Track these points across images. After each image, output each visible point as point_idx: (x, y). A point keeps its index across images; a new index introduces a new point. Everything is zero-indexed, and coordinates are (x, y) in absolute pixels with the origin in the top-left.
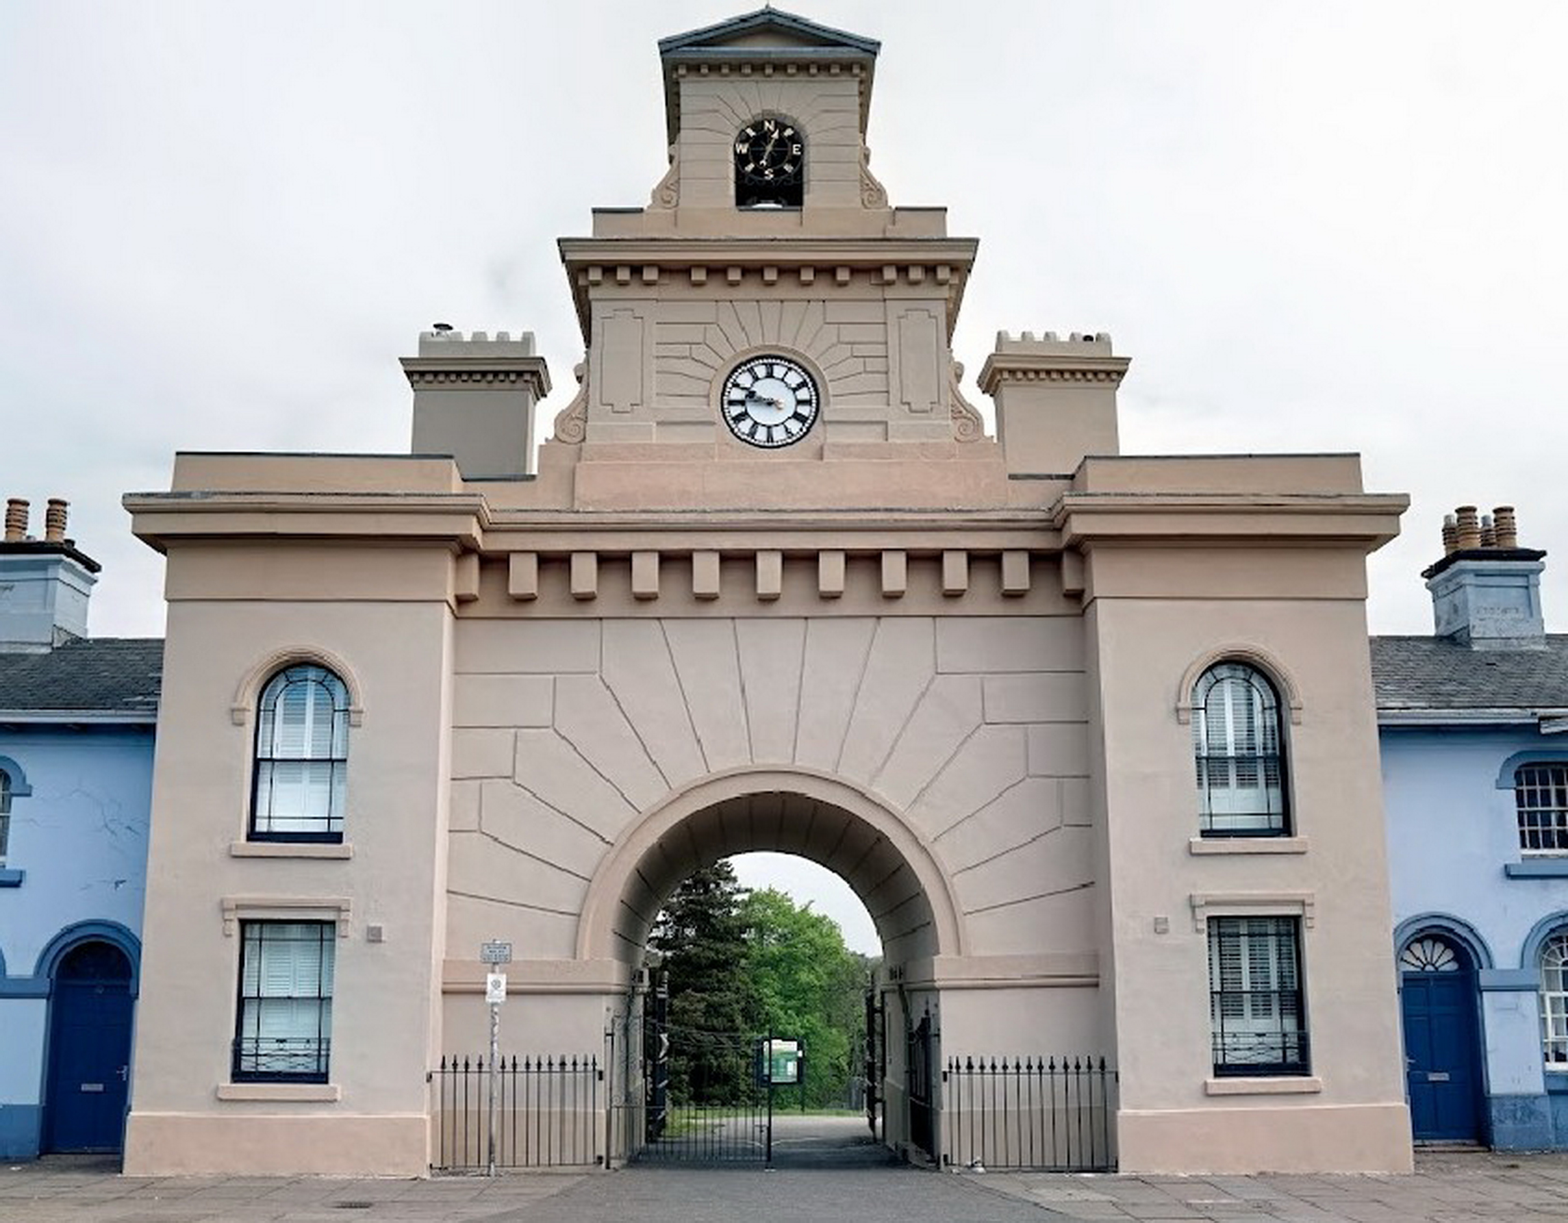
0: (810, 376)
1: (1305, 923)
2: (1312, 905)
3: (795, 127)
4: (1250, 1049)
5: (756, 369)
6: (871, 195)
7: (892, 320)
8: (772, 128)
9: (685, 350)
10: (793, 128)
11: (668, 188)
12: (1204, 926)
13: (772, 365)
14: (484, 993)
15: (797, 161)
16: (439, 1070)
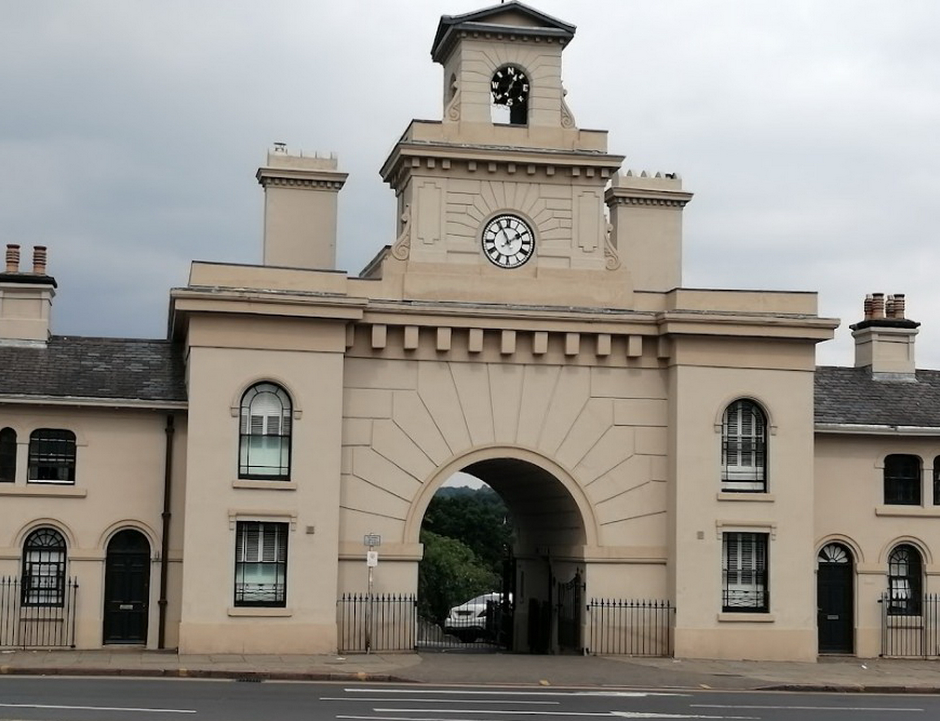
0: (530, 228)
1: (771, 537)
2: (775, 528)
3: (525, 73)
4: (740, 599)
5: (501, 222)
6: (567, 120)
7: (575, 197)
8: (512, 73)
9: (462, 209)
10: (524, 74)
11: (454, 108)
12: (721, 537)
13: (510, 220)
14: (365, 560)
15: (526, 95)
16: (342, 599)
